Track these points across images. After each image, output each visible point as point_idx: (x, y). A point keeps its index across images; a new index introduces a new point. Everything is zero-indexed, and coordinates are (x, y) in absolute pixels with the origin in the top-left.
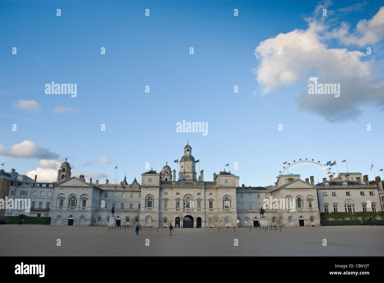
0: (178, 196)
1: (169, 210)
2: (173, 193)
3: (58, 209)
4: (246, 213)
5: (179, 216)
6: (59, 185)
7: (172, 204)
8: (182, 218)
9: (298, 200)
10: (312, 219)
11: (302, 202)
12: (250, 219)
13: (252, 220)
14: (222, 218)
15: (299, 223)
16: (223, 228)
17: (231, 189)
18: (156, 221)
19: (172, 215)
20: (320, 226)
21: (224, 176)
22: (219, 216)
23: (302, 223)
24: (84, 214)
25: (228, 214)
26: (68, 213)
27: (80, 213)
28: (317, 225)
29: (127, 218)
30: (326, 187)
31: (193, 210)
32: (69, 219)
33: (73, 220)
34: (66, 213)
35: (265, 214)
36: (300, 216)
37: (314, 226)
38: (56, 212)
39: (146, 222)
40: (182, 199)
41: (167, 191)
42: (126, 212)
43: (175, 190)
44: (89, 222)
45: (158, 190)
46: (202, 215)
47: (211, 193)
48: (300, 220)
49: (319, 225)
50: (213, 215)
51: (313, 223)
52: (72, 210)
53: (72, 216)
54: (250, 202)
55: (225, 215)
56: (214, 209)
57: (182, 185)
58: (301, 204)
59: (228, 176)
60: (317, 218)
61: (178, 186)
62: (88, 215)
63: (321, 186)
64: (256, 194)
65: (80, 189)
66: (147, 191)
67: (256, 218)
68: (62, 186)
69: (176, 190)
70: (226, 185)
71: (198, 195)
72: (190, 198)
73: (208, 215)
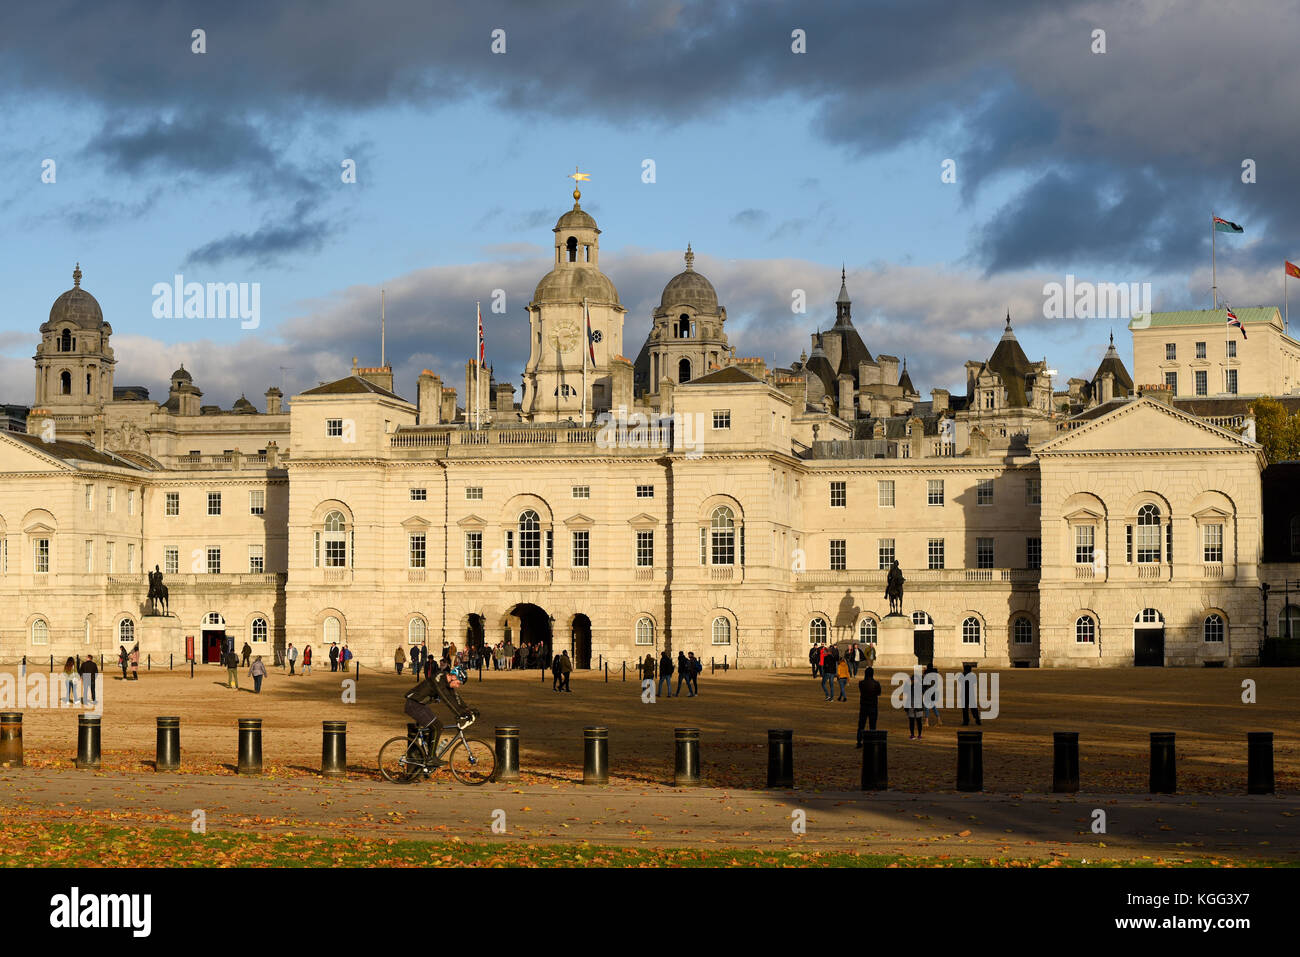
0: (475, 508)
1: (432, 578)
2: (451, 491)
5: (480, 606)
7: (445, 550)
9: (1140, 522)
10: (1216, 624)
11: (1163, 532)
14: (688, 616)
15: (1131, 646)
17: (742, 462)
18: (361, 634)
19: (445, 601)
21: (708, 395)
22: (678, 606)
24: (43, 607)
27: (24, 602)
28: (1237, 658)
29: (255, 624)
31: (549, 579)
36: (1145, 611)
39: (319, 642)
40: (493, 520)
41: (422, 477)
42: (248, 590)
43: (457, 477)
44: (66, 648)
46: (596, 602)
49: (1250, 659)
50: (653, 602)
51: (1218, 652)
55: (707, 602)
56: (662, 569)
57: (493, 446)
58: (1158, 540)
59: (728, 394)
60: (1243, 619)
61: (471, 454)
62: (58, 610)
65: (15, 488)
66: (317, 484)
67: (920, 616)
69: (463, 476)
70: (715, 439)
71: (575, 495)
72: (536, 514)
73: (629, 602)
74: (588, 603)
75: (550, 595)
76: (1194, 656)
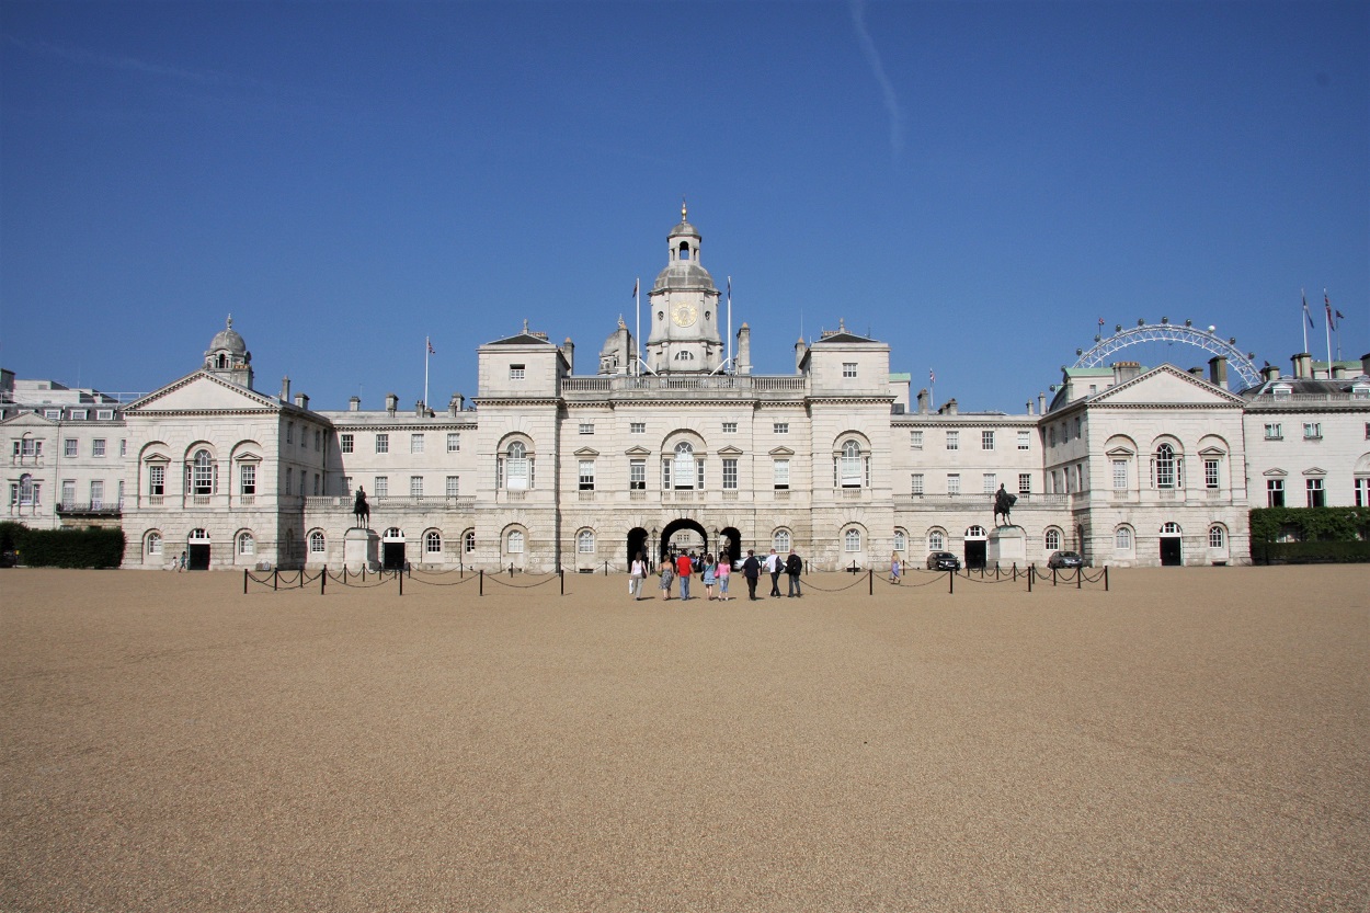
0: (638, 439)
1: (600, 496)
2: (617, 425)
3: (145, 503)
4: (934, 508)
5: (644, 523)
6: (142, 408)
7: (612, 475)
8: (655, 531)
9: (1159, 457)
10: (1216, 534)
11: (1175, 465)
12: (950, 535)
13: (961, 539)
14: (826, 528)
15: (1158, 550)
16: (833, 571)
17: (869, 405)
18: (543, 545)
19: (614, 518)
20: (1247, 565)
21: (841, 350)
22: (818, 521)
23: (1170, 551)
24: (249, 522)
25: (855, 515)
26: (184, 521)
27: (232, 518)
28: (1235, 559)
29: (430, 537)
30: (1278, 402)
31: (702, 499)
32: (192, 545)
33: (206, 548)
34: (178, 521)
35: (1015, 516)
36: (1167, 525)
37: (1223, 564)
38: (139, 515)
39: (504, 551)
40: (656, 450)
41: (593, 415)
42: (426, 509)
43: (624, 414)
44: (271, 557)
45: (552, 410)
46: (744, 517)
47: (781, 425)
48: (1164, 541)
49: (1245, 561)
50: (790, 517)
51: (1220, 554)
52: (200, 506)
53: (203, 531)
54: (953, 463)
55: (842, 518)
56: (797, 491)
57: (654, 389)
58: (1171, 471)
59: (856, 350)
60: (1238, 530)
61: (637, 396)
62: (264, 526)
63: (1257, 398)
64: (979, 431)
65: (226, 422)
66: (502, 419)
67: (975, 529)
68: (155, 413)
69: (630, 414)
70: (846, 386)
71: (725, 430)
72: (690, 446)
73: (770, 517)
74: (737, 518)
75: (706, 512)
76: (1204, 558)
